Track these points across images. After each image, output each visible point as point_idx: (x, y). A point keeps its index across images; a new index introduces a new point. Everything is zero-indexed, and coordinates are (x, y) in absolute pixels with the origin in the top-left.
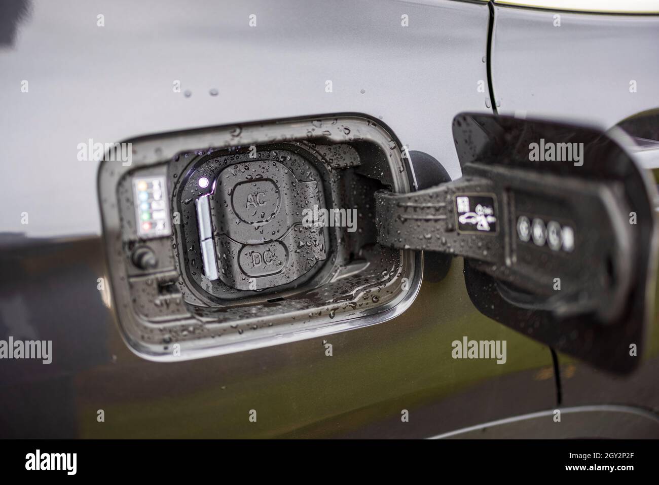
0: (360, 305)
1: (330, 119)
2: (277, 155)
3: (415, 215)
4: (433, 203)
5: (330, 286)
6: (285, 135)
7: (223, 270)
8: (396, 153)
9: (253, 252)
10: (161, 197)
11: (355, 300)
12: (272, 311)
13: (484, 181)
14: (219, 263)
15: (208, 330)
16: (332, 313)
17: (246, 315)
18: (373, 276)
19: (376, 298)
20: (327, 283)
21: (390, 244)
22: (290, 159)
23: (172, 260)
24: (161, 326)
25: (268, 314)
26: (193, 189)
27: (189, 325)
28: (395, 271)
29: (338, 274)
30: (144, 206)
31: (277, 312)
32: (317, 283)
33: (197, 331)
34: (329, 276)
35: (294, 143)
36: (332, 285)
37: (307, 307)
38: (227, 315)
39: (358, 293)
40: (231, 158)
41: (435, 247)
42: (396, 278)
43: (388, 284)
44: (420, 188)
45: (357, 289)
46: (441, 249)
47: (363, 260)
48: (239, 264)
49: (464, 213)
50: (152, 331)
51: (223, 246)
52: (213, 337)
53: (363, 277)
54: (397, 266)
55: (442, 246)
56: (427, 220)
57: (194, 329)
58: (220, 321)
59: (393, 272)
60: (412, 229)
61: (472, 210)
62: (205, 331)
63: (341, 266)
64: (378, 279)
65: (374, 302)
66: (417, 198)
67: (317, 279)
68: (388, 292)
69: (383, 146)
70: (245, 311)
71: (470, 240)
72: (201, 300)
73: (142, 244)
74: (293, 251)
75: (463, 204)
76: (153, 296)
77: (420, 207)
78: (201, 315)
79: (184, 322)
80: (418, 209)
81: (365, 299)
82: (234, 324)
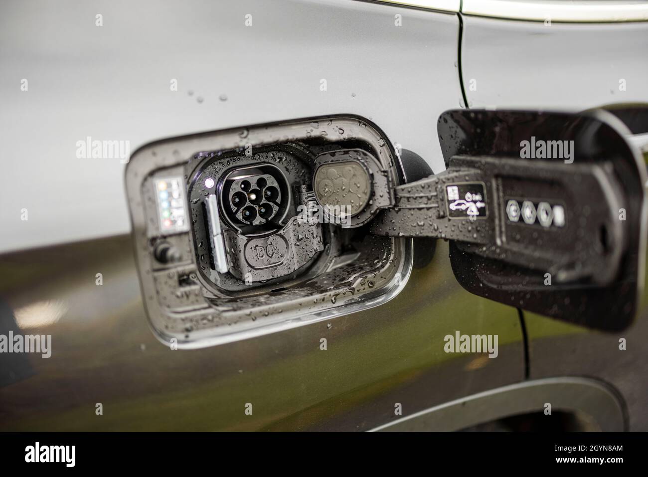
0: (358, 291)
1: (326, 121)
2: (274, 156)
3: (409, 204)
4: (424, 194)
5: (327, 275)
6: (287, 136)
7: (232, 264)
8: (385, 150)
9: (257, 246)
10: (180, 195)
11: (354, 286)
12: (280, 299)
13: (473, 171)
14: (228, 257)
15: (226, 318)
16: (333, 299)
17: (258, 304)
18: (366, 264)
19: (372, 283)
20: (323, 272)
21: (385, 233)
22: (286, 160)
23: (189, 254)
24: (183, 316)
25: (277, 302)
26: (200, 189)
27: (208, 314)
28: (387, 259)
29: (332, 264)
30: (164, 205)
31: (284, 300)
32: (314, 273)
33: (216, 320)
34: (325, 266)
35: (289, 144)
36: (328, 274)
37: (311, 294)
38: (240, 304)
39: (356, 280)
40: (233, 159)
41: (428, 233)
42: (388, 264)
43: (382, 270)
44: (410, 181)
45: (354, 276)
46: (434, 234)
47: (353, 250)
48: (245, 257)
49: (455, 201)
50: (175, 320)
51: (231, 241)
52: (230, 324)
53: (357, 266)
54: (389, 254)
55: (434, 231)
56: (420, 209)
57: (213, 318)
58: (234, 310)
59: (385, 259)
60: (406, 218)
61: (462, 197)
62: (223, 319)
63: (335, 257)
64: (372, 266)
65: (370, 287)
66: (409, 190)
67: (314, 269)
68: (382, 277)
69: (373, 145)
70: (255, 301)
71: (460, 225)
72: (212, 293)
73: (163, 240)
74: (293, 244)
75: (453, 193)
76: (174, 287)
77: (413, 197)
78: (217, 305)
79: (203, 312)
80: (411, 200)
81: (362, 285)
82: (247, 311)
